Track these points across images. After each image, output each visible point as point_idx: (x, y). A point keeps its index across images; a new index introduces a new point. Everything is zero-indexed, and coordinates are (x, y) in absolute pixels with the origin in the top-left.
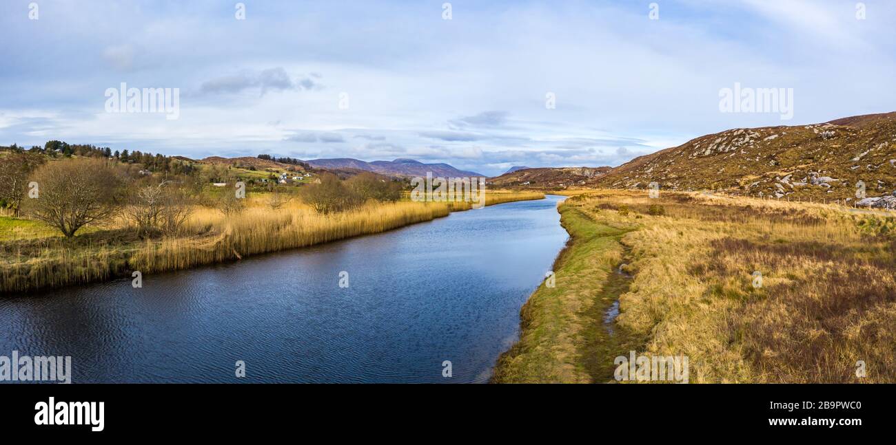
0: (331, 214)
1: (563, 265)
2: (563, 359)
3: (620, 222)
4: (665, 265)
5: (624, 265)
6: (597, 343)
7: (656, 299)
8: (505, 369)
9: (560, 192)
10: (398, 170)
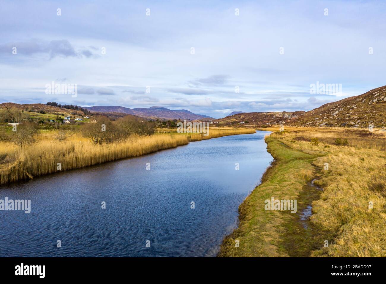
0: (105, 144)
1: (269, 178)
2: (270, 242)
3: (312, 150)
4: (349, 182)
5: (316, 181)
6: (295, 233)
7: (342, 206)
8: (228, 247)
9: (266, 129)
10: (153, 114)
